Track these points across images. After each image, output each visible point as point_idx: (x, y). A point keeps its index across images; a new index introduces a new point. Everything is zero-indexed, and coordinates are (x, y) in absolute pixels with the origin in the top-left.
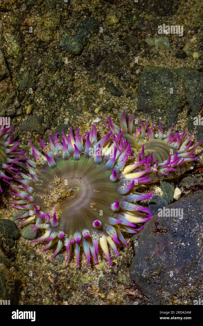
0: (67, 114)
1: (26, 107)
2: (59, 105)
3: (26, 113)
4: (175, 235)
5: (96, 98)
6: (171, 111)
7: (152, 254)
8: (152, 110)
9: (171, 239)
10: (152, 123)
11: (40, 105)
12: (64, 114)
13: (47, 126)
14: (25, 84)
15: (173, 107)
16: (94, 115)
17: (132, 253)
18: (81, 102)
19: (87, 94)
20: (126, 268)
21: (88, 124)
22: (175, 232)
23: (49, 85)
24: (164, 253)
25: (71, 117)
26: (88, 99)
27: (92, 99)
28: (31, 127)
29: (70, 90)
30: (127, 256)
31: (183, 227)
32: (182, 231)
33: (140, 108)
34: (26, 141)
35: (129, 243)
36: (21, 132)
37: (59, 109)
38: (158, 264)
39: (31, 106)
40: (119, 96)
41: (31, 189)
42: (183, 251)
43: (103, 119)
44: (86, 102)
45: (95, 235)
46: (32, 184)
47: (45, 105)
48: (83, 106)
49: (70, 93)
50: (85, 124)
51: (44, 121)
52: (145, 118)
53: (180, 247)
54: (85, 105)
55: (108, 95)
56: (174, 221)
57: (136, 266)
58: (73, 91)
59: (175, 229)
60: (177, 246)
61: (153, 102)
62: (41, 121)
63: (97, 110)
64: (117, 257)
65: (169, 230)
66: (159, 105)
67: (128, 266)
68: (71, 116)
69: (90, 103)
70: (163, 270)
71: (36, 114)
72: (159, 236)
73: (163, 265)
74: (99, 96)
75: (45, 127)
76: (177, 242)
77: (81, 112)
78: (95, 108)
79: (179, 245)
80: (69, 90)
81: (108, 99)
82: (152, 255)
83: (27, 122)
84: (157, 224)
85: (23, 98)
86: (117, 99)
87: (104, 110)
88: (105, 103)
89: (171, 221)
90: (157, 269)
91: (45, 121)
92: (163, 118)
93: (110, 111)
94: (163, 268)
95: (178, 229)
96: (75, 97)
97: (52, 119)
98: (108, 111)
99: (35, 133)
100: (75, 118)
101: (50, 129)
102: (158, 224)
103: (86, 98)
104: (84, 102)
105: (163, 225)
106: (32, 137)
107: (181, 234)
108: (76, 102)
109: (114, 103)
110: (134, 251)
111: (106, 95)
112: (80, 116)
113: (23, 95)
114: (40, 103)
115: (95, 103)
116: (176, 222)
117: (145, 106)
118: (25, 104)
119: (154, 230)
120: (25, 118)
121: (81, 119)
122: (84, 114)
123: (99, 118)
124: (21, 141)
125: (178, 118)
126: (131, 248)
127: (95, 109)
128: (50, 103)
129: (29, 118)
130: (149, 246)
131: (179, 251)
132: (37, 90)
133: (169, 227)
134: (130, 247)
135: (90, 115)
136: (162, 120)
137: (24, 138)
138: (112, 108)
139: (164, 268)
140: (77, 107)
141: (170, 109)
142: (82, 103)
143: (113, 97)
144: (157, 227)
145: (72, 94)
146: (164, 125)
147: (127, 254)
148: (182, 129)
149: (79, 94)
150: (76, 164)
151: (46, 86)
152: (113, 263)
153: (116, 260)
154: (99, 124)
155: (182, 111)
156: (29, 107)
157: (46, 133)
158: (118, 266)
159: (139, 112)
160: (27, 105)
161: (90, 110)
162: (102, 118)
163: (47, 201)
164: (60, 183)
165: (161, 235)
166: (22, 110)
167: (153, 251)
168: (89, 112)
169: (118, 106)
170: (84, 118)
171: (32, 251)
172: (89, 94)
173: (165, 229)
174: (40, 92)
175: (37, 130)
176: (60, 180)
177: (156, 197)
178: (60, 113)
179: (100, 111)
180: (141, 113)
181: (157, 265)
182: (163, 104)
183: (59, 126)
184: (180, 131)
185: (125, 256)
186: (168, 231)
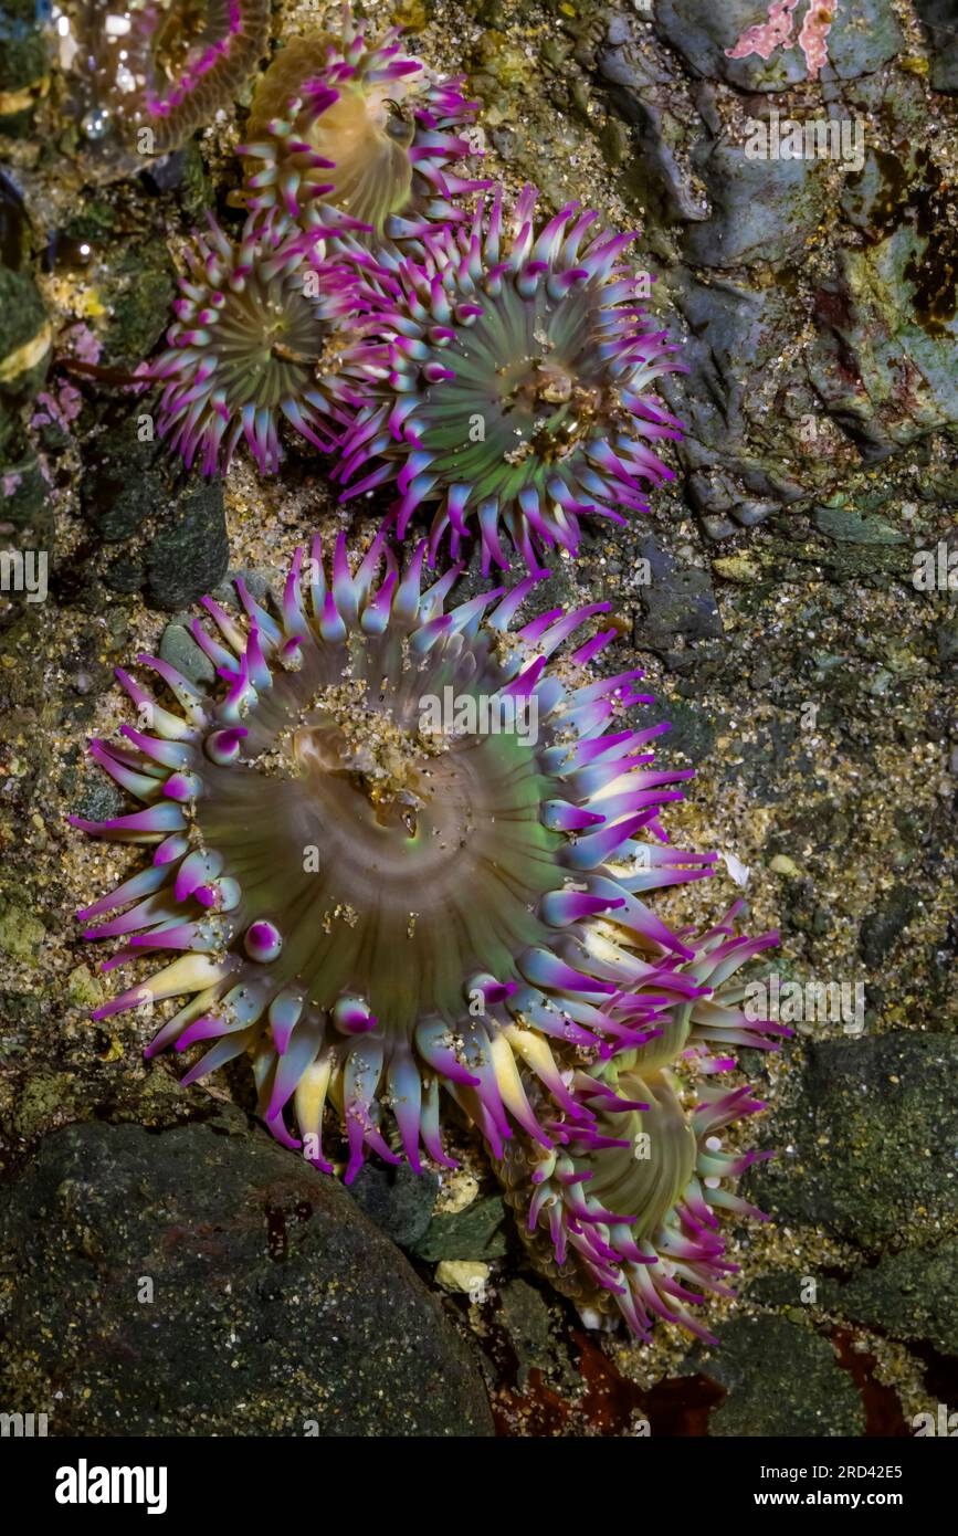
0: (745, 738)
1: (744, 553)
2: (782, 694)
3: (717, 556)
4: (267, 1299)
5: (839, 851)
6: (827, 1193)
7: (169, 1212)
8: (824, 1108)
9: (247, 1283)
10: (766, 1117)
11: (767, 613)
12: (743, 724)
13: (675, 659)
14: (847, 534)
15: (846, 1200)
16: (759, 856)
17: (161, 1119)
18: (812, 789)
19: (849, 812)
20: (91, 1104)
21: (710, 835)
22: (279, 1296)
23: (860, 638)
24: (180, 1264)
25: (735, 756)
26: (828, 819)
27: (830, 836)
28: (662, 587)
29: (854, 731)
30: (145, 1098)
31: (311, 1329)
32: (290, 1327)
33: (822, 1055)
34: (594, 577)
35: (208, 1098)
36: (630, 550)
37: (764, 696)
38: (124, 1244)
39: (752, 573)
40: (863, 955)
41: (379, 618)
42: (202, 1344)
43: (747, 896)
44: (813, 810)
45: (215, 934)
46: (403, 625)
47: (768, 636)
48: (795, 801)
49: (845, 733)
50: (712, 825)
51: (696, 639)
52: (780, 1082)
53: (216, 1329)
54: (799, 809)
55: (857, 903)
56: (331, 1286)
57: (104, 1145)
58: (854, 748)
59: (295, 1293)
60: (218, 1315)
61: (857, 1108)
62: (695, 628)
63: (784, 864)
64: (136, 1055)
65: (285, 1269)
66: (847, 1139)
67: (103, 1112)
68: (742, 754)
69: (813, 828)
70: (103, 1267)
71: (720, 600)
72: (253, 1229)
73: (125, 1263)
74: (849, 866)
75: (671, 652)
76: (239, 1313)
77: (767, 796)
78: (794, 854)
79: (226, 1321)
80: (857, 726)
81: (840, 908)
82: (161, 1212)
83: (678, 570)
84: (305, 1210)
85: (786, 536)
86: (849, 944)
87: (792, 895)
88: (821, 896)
89: (328, 1269)
90: (106, 1240)
91: (695, 645)
92: (795, 1162)
93: (790, 924)
94: (110, 1266)
95: (295, 1307)
96: (828, 761)
97: (712, 676)
98: (788, 914)
99: (634, 612)
100: (731, 774)
101: (667, 671)
102: (307, 1216)
103: (835, 810)
104: (811, 803)
105: (306, 1236)
106: (617, 599)
107: (274, 1323)
108: (807, 767)
109: (831, 937)
110: (171, 1127)
111: (856, 894)
112: (747, 794)
113: (795, 534)
114: (774, 612)
115: (815, 851)
116: (324, 1291)
117: (835, 1073)
118: (759, 549)
119: (275, 1203)
120: (694, 555)
121: (732, 800)
122: (760, 811)
123: (750, 879)
124: (591, 553)
125: (804, 1228)
126: (187, 1112)
127: (788, 854)
128: (781, 653)
129: (699, 574)
130: (202, 1193)
131: (198, 1327)
132: (832, 590)
133: (300, 1267)
134: (189, 1106)
135: (759, 839)
136: (783, 1156)
137: (608, 564)
138: (804, 931)
139: (114, 1273)
140: (785, 776)
141: (840, 1189)
142: (809, 794)
143: (855, 928)
144: (289, 1212)
145: (842, 744)
146: (764, 1170)
147: (156, 1096)
148: (756, 1252)
149: (846, 777)
150: (522, 815)
151: (854, 627)
152: (110, 1041)
153: (121, 1051)
154: (722, 881)
155: (837, 1243)
156: (745, 566)
157: (644, 657)
158: (97, 1064)
159: (803, 1051)
160: (755, 558)
161: (782, 834)
162: (753, 890)
163: (338, 699)
164: (431, 753)
165: (260, 1236)
166: (727, 540)
167: (179, 1211)
168: (771, 832)
169: (815, 957)
170: (738, 812)
171: (106, 676)
172: (850, 821)
173: (285, 1248)
174: (823, 602)
175: (652, 615)
176: (443, 753)
177: (429, 1187)
178: (745, 704)
179: (784, 878)
180: (803, 1063)
181: (121, 1237)
182: (857, 1153)
183: (685, 708)
184: (745, 1243)
185: (147, 1092)
186: (279, 1267)
